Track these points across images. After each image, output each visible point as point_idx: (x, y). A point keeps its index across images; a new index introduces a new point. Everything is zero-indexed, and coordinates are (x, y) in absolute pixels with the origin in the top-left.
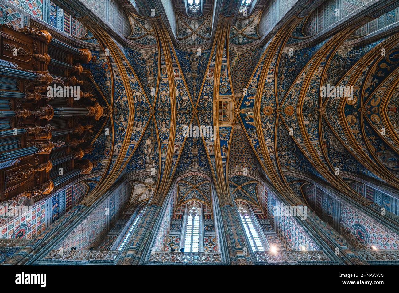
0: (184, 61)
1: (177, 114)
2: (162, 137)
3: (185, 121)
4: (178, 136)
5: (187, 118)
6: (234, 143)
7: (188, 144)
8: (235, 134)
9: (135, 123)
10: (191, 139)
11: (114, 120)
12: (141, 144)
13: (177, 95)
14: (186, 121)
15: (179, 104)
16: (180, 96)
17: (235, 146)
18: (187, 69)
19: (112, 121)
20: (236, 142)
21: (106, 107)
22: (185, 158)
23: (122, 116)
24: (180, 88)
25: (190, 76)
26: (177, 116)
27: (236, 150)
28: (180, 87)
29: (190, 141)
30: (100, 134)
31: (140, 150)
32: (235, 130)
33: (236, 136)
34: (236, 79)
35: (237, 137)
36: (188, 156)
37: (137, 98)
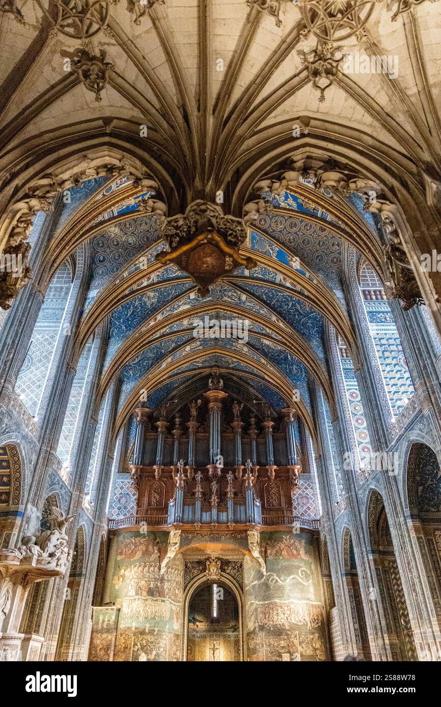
0: (126, 307)
1: (223, 301)
2: (262, 330)
3: (235, 294)
4: (262, 312)
5: (230, 291)
6: (288, 229)
7: (278, 301)
8: (268, 220)
9: (235, 350)
10: (269, 292)
11: (229, 368)
12: (269, 352)
13: (187, 307)
14: (235, 292)
15: (204, 300)
16: (190, 302)
17: (295, 225)
18: (140, 300)
19: (231, 371)
20: (286, 220)
21: (210, 380)
22: (301, 307)
23: (223, 359)
24: (176, 307)
25: (152, 294)
26: (225, 301)
27: (304, 224)
28: (174, 308)
29: (273, 293)
30: (249, 384)
31: (278, 355)
32: (260, 221)
33: (273, 220)
34: (148, 221)
35: (277, 218)
36: (299, 302)
37: (196, 347)
